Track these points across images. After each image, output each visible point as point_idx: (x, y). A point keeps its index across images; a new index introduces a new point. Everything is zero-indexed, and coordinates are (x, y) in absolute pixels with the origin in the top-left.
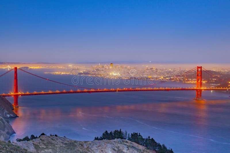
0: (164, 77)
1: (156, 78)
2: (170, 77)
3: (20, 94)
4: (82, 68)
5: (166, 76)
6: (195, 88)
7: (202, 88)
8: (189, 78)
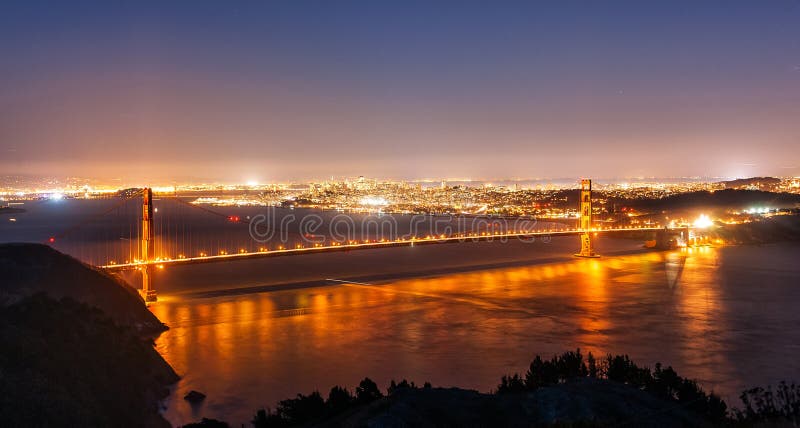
0: (489, 207)
1: (473, 209)
3: (161, 261)
6: (579, 230)
7: (593, 230)
8: (544, 208)
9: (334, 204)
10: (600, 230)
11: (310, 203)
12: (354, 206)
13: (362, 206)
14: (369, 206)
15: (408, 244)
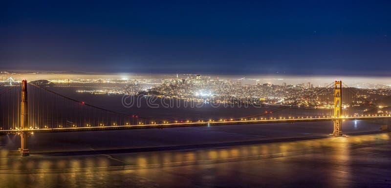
0: (285, 100)
1: (274, 101)
2: (294, 99)
4: (145, 83)
5: (288, 97)
6: (333, 117)
7: (342, 117)
8: (323, 101)
9: (175, 95)
10: (347, 117)
11: (158, 94)
12: (190, 97)
13: (195, 97)
14: (200, 97)
15: (206, 125)
